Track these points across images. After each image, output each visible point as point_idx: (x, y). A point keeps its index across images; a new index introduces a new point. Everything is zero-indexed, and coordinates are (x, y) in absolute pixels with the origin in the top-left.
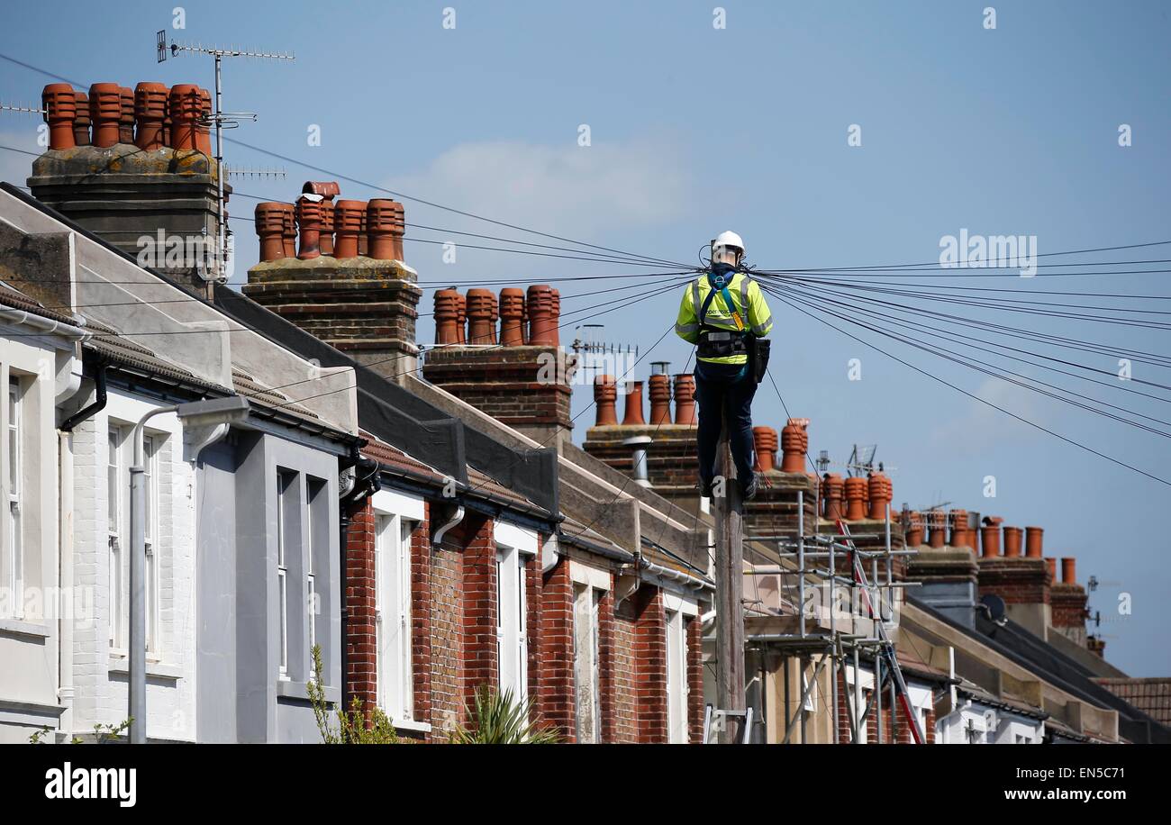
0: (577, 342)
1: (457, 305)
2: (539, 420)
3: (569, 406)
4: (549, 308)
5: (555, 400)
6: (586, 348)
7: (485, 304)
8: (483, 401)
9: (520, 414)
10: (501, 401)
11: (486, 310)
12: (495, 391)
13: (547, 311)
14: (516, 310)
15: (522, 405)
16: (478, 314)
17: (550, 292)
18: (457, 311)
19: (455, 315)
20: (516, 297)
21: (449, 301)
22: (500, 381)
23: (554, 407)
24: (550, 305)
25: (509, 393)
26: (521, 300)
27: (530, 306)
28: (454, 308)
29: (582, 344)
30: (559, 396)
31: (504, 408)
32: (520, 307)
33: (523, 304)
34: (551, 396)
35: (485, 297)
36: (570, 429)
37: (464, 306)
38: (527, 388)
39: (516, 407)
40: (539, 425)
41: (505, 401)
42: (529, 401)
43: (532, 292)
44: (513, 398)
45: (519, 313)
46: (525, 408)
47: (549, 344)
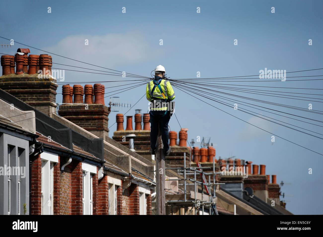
0: (110, 103)
1: (70, 90)
2: (97, 129)
3: (107, 124)
4: (101, 91)
5: (103, 122)
6: (113, 105)
7: (80, 90)
8: (78, 122)
9: (91, 127)
10: (85, 122)
11: (80, 92)
12: (83, 119)
13: (100, 92)
14: (90, 92)
15: (92, 124)
16: (77, 93)
17: (101, 86)
18: (70, 92)
19: (69, 93)
20: (90, 87)
21: (67, 89)
22: (84, 116)
23: (103, 124)
24: (101, 90)
25: (87, 120)
26: (91, 89)
27: (94, 91)
28: (69, 91)
29: (112, 103)
30: (104, 121)
31: (86, 125)
32: (91, 91)
33: (92, 90)
34: (102, 121)
35: (80, 88)
36: (108, 132)
37: (72, 91)
38: (94, 118)
39: (90, 124)
40: (97, 130)
41: (86, 122)
42: (94, 122)
43: (95, 86)
44: (89, 121)
45: (91, 93)
46: (93, 125)
47: (101, 103)
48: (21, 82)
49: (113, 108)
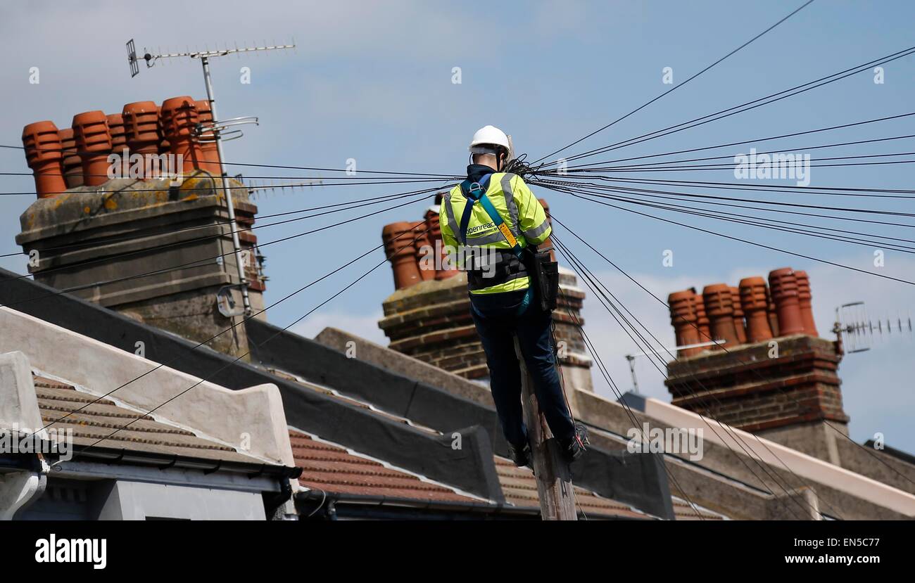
0: (836, 325)
1: (693, 306)
2: (803, 418)
3: (839, 397)
4: (794, 293)
5: (816, 393)
6: (850, 330)
7: (724, 299)
8: (737, 407)
9: (781, 415)
10: (758, 404)
11: (725, 306)
12: (749, 395)
13: (792, 296)
14: (758, 300)
15: (781, 406)
16: (717, 312)
17: (793, 275)
18: (695, 313)
19: (693, 317)
20: (756, 286)
21: (684, 304)
22: (753, 382)
23: (817, 401)
24: (795, 289)
25: (765, 393)
26: (762, 289)
27: (774, 293)
28: (691, 310)
29: (843, 327)
30: (821, 388)
31: (762, 411)
32: (762, 296)
33: (766, 293)
34: (811, 389)
35: (723, 292)
36: (844, 422)
37: (701, 307)
38: (784, 385)
39: (775, 409)
40: (803, 423)
41: (763, 403)
42: (789, 399)
43: (774, 277)
44: (770, 398)
45: (763, 304)
46: (785, 408)
47: (801, 332)
48: (454, 303)
49: (848, 342)
